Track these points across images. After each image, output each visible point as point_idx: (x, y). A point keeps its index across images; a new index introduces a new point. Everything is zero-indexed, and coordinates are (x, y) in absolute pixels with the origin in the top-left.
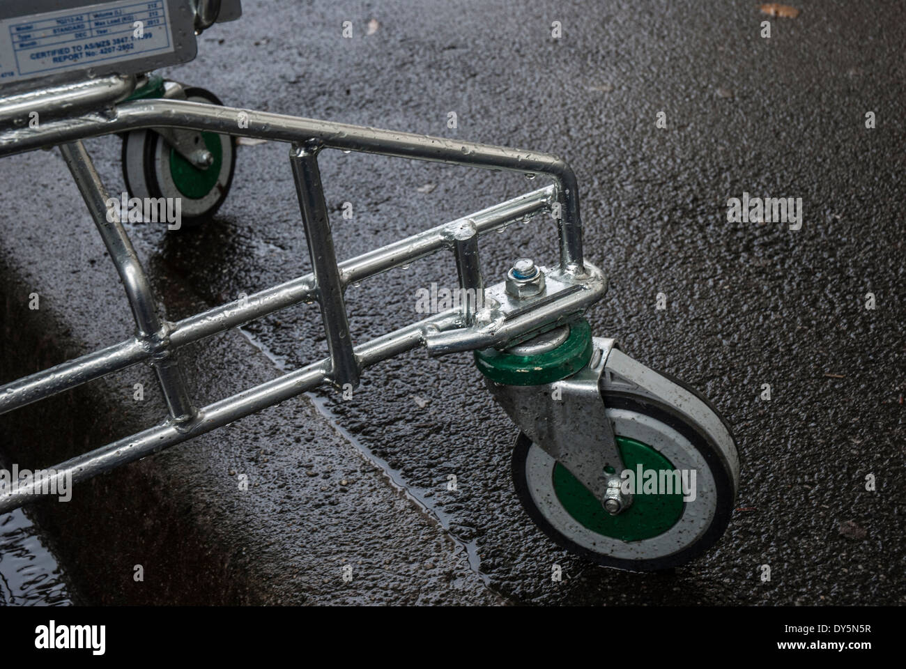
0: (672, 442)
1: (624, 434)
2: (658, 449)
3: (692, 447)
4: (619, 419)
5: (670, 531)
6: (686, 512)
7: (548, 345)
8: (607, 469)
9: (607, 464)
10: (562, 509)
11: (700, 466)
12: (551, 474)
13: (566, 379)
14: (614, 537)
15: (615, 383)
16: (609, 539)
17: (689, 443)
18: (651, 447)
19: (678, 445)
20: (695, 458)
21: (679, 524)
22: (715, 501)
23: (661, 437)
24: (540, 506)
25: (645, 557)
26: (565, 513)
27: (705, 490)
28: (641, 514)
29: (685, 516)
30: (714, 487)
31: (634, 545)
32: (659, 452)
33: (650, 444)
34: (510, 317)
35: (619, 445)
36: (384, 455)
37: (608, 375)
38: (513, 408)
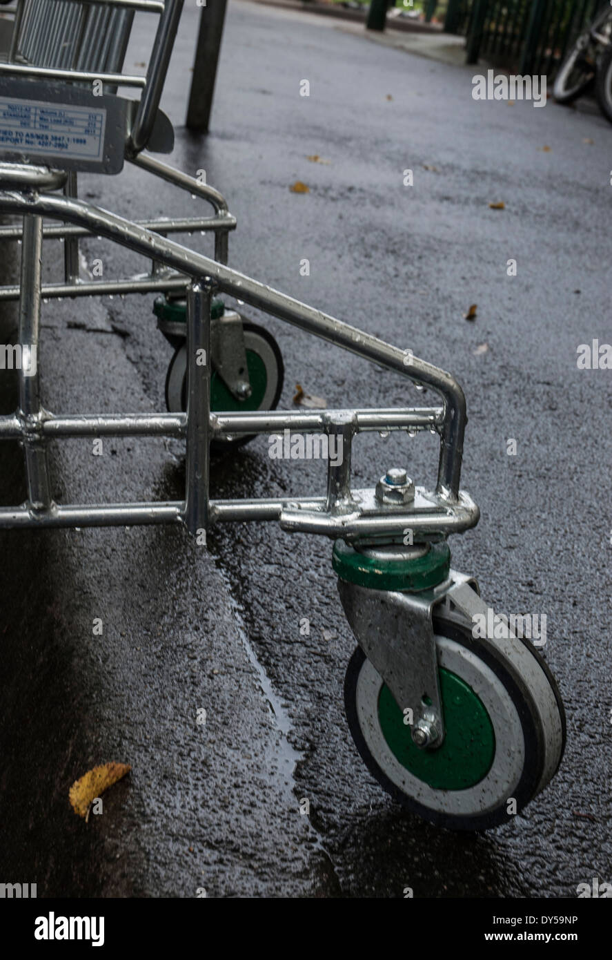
0: (490, 686)
1: (449, 666)
2: (476, 691)
3: (509, 698)
4: (447, 649)
5: (475, 788)
6: (493, 769)
7: (399, 556)
8: (425, 698)
9: (425, 693)
10: (381, 736)
11: (512, 721)
12: (377, 694)
13: (405, 593)
14: (423, 779)
15: (453, 614)
16: (418, 781)
17: (506, 693)
18: (471, 688)
19: (496, 693)
20: (508, 711)
21: (484, 782)
22: (521, 765)
23: (480, 677)
24: (362, 726)
25: (447, 810)
26: (384, 741)
27: (513, 749)
28: (449, 759)
29: (491, 774)
30: (523, 749)
31: (440, 794)
32: (477, 695)
33: (469, 683)
34: (366, 515)
35: (440, 676)
36: (267, 664)
37: (448, 603)
38: (351, 609)
